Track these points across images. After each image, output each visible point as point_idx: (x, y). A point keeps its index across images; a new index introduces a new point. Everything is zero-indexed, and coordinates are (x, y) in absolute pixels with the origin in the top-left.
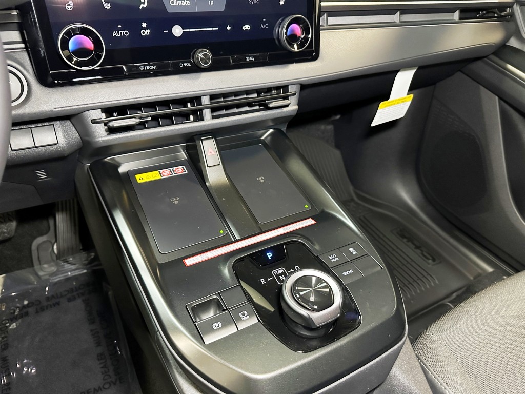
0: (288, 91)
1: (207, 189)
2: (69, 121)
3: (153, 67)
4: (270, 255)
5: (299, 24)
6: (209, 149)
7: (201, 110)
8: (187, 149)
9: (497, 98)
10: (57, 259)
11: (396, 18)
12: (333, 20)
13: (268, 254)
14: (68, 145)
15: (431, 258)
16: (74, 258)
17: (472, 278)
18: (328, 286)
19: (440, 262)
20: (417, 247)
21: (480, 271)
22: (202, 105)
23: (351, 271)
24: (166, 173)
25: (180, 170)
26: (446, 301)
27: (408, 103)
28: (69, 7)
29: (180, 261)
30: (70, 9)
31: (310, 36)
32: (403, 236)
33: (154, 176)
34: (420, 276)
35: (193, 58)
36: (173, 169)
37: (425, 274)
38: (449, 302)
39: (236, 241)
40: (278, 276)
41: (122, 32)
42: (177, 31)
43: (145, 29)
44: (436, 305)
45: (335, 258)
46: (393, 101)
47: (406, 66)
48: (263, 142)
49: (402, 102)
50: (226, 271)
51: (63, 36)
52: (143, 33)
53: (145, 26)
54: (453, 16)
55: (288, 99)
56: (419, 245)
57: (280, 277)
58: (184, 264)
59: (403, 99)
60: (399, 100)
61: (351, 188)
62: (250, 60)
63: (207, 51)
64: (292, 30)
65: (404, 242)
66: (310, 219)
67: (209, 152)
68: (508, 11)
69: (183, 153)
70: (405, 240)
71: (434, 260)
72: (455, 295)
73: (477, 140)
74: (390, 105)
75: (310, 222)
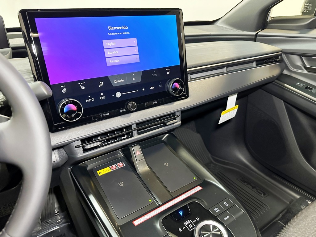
0: (175, 115)
1: (138, 175)
2: (62, 149)
3: (107, 114)
4: (181, 213)
5: (178, 83)
6: (137, 151)
7: (132, 132)
8: (123, 151)
9: (283, 101)
10: (41, 222)
11: (225, 70)
12: (193, 76)
13: (180, 212)
14: (61, 160)
15: (263, 193)
16: (52, 220)
17: (288, 203)
18: (219, 231)
19: (269, 195)
20: (253, 187)
21: (292, 198)
22: (132, 129)
23: (228, 217)
24: (114, 167)
25: (121, 164)
26: (276, 220)
27: (236, 110)
28: (64, 91)
29: (131, 222)
30: (64, 92)
31: (183, 89)
32: (244, 182)
33: (107, 170)
34: (259, 205)
35: (127, 106)
36: (117, 165)
37: (261, 204)
38: (278, 220)
39: (160, 206)
40: (188, 225)
41: (91, 99)
42: (118, 95)
43: (102, 96)
44: (271, 223)
45: (217, 210)
46: (228, 110)
47: (232, 94)
48: (163, 141)
49: (233, 109)
50: (158, 226)
51: (61, 108)
52: (102, 98)
53: (102, 95)
54: (253, 64)
55: (176, 119)
56: (255, 186)
57: (189, 226)
58: (134, 225)
59: (233, 108)
60: (231, 109)
61: (210, 155)
62: (155, 103)
63: (134, 102)
64: (175, 86)
65: (245, 185)
66: (199, 187)
67: (137, 152)
68: (280, 58)
69: (121, 153)
70: (246, 184)
71: (265, 194)
72: (281, 215)
73: (276, 124)
74: (227, 112)
75: (199, 188)
